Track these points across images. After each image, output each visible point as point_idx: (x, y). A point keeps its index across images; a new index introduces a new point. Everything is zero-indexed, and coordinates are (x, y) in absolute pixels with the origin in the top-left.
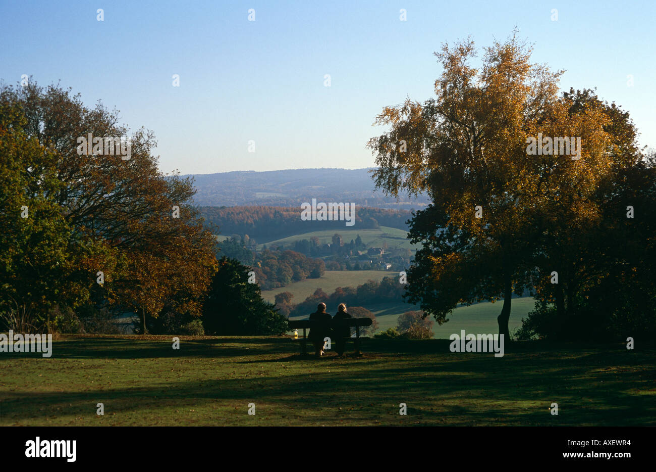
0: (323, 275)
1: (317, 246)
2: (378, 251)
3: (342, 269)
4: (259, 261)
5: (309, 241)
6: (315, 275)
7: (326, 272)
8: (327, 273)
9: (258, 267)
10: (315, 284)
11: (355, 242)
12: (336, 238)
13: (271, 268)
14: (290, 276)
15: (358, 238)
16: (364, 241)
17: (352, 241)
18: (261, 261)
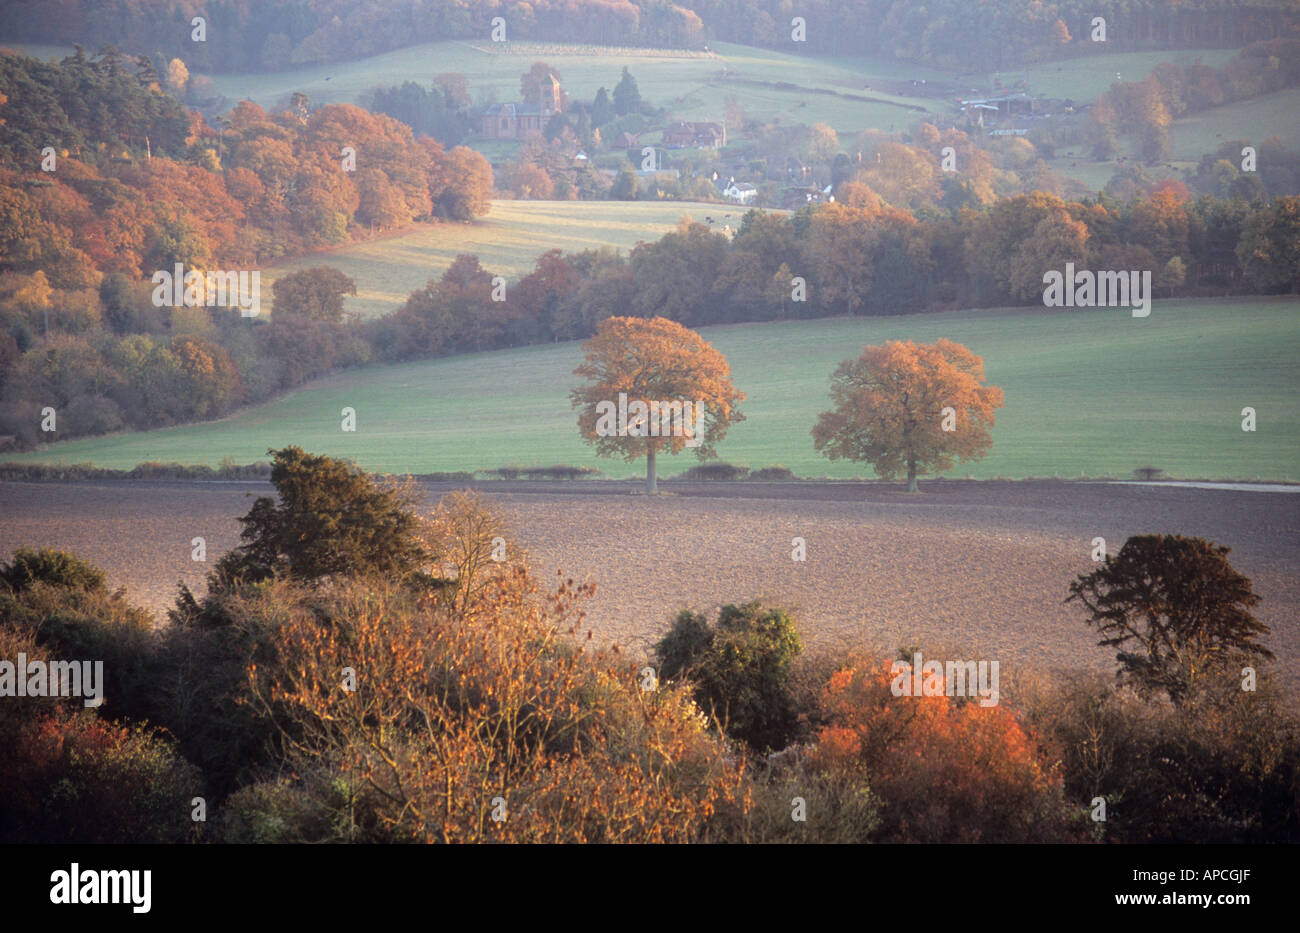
0: (483, 210)
1: (462, 109)
2: (703, 133)
3: (561, 194)
4: (211, 146)
5: (428, 90)
6: (450, 207)
7: (494, 203)
8: (500, 209)
9: (208, 166)
10: (448, 242)
11: (610, 97)
12: (537, 81)
13: (266, 177)
14: (343, 211)
15: (627, 85)
16: (647, 93)
17: (602, 92)
18: (223, 147)
